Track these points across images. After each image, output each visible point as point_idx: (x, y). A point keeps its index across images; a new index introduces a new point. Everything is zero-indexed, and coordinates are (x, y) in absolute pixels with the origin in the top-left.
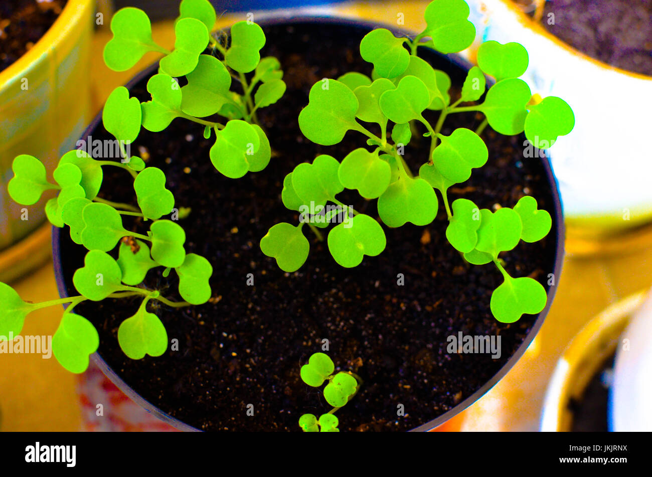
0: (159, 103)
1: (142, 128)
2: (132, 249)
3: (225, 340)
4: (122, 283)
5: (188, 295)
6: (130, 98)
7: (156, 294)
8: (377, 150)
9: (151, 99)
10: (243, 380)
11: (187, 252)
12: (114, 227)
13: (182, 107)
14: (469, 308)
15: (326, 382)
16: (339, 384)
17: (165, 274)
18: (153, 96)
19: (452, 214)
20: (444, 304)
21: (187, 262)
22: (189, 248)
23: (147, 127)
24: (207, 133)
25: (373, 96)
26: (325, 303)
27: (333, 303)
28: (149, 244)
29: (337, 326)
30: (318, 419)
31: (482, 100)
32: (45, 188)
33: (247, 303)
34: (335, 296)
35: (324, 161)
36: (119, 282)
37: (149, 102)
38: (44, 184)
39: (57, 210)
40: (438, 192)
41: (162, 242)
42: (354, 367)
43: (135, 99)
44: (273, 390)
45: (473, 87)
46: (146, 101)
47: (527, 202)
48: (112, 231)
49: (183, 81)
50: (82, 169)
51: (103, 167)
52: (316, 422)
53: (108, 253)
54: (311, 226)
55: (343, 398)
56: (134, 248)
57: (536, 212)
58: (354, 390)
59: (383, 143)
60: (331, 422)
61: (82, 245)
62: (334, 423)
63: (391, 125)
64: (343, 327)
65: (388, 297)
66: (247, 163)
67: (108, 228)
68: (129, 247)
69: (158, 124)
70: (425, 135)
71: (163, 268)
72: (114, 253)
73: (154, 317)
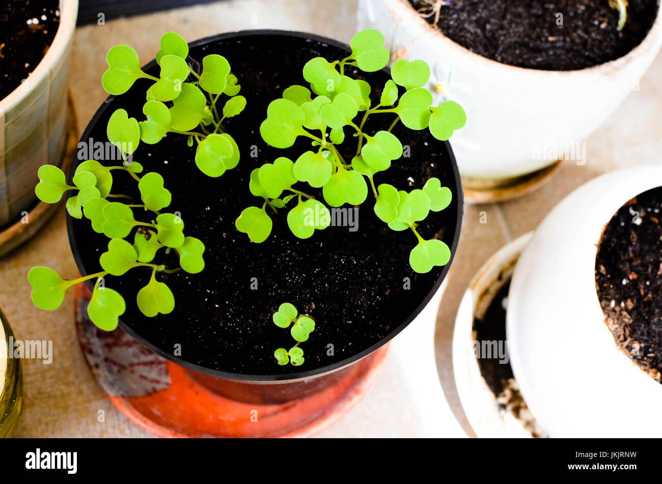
0: (153, 122)
1: (141, 141)
2: (145, 237)
3: (208, 295)
4: (137, 261)
5: (187, 267)
6: (129, 118)
7: (162, 268)
8: (321, 149)
9: (146, 119)
10: (225, 325)
11: (186, 236)
12: (127, 219)
13: (171, 124)
14: (393, 260)
15: (292, 324)
16: (302, 325)
17: (167, 252)
18: (148, 117)
19: (378, 195)
20: (374, 257)
21: (185, 243)
22: (187, 232)
23: (144, 141)
24: (190, 141)
25: (315, 109)
26: (283, 261)
27: (289, 261)
28: (156, 231)
29: (294, 279)
30: (288, 352)
31: (396, 104)
32: (65, 190)
33: (223, 266)
34: (290, 255)
35: (282, 161)
36: (135, 261)
37: (145, 121)
38: (64, 186)
39: (76, 206)
40: (366, 178)
41: (165, 229)
42: (309, 310)
43: (133, 119)
44: (248, 332)
45: (389, 95)
46: (143, 121)
47: (433, 183)
48: (126, 222)
49: (169, 104)
50: (95, 175)
51: (111, 171)
52: (287, 354)
53: (124, 239)
54: (271, 206)
55: (305, 335)
56: (147, 236)
57: (440, 189)
58: (313, 329)
59: (324, 143)
60: (298, 353)
61: (103, 234)
62: (300, 353)
63: (329, 130)
64: (298, 279)
65: (331, 255)
66: (224, 166)
67: (122, 221)
68: (143, 236)
69: (153, 138)
70: (355, 135)
71: (166, 248)
72: (130, 239)
73: (163, 285)
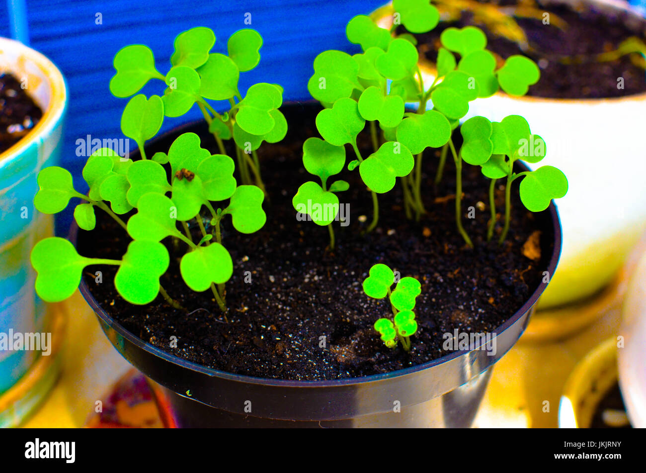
6: (148, 99)
32: (72, 195)
38: (71, 191)
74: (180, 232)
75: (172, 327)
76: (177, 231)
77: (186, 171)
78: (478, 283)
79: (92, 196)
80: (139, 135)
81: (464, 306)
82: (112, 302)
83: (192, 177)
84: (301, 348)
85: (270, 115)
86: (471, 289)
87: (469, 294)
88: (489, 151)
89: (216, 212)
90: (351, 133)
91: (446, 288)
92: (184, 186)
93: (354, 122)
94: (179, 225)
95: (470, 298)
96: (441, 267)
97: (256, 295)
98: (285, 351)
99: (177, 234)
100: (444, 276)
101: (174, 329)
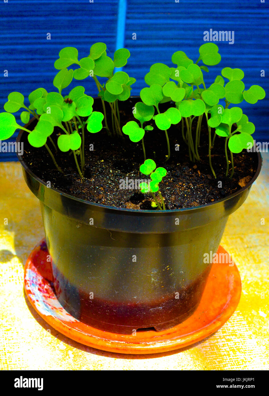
6: (68, 71)
43: (71, 70)
74: (63, 126)
75: (55, 179)
76: (62, 125)
77: (69, 99)
78: (210, 192)
79: (30, 107)
80: (60, 86)
81: (199, 201)
82: (31, 163)
83: (71, 102)
84: (111, 199)
85: (121, 86)
86: (206, 194)
87: (204, 196)
88: (220, 121)
89: (82, 123)
90: (156, 101)
91: (194, 192)
92: (67, 106)
93: (158, 96)
94: (63, 123)
95: (203, 197)
96: (194, 181)
97: (101, 176)
98: (103, 198)
99: (62, 127)
100: (194, 186)
101: (55, 180)
